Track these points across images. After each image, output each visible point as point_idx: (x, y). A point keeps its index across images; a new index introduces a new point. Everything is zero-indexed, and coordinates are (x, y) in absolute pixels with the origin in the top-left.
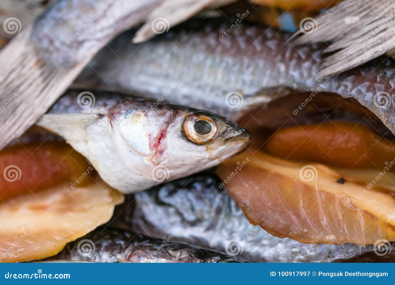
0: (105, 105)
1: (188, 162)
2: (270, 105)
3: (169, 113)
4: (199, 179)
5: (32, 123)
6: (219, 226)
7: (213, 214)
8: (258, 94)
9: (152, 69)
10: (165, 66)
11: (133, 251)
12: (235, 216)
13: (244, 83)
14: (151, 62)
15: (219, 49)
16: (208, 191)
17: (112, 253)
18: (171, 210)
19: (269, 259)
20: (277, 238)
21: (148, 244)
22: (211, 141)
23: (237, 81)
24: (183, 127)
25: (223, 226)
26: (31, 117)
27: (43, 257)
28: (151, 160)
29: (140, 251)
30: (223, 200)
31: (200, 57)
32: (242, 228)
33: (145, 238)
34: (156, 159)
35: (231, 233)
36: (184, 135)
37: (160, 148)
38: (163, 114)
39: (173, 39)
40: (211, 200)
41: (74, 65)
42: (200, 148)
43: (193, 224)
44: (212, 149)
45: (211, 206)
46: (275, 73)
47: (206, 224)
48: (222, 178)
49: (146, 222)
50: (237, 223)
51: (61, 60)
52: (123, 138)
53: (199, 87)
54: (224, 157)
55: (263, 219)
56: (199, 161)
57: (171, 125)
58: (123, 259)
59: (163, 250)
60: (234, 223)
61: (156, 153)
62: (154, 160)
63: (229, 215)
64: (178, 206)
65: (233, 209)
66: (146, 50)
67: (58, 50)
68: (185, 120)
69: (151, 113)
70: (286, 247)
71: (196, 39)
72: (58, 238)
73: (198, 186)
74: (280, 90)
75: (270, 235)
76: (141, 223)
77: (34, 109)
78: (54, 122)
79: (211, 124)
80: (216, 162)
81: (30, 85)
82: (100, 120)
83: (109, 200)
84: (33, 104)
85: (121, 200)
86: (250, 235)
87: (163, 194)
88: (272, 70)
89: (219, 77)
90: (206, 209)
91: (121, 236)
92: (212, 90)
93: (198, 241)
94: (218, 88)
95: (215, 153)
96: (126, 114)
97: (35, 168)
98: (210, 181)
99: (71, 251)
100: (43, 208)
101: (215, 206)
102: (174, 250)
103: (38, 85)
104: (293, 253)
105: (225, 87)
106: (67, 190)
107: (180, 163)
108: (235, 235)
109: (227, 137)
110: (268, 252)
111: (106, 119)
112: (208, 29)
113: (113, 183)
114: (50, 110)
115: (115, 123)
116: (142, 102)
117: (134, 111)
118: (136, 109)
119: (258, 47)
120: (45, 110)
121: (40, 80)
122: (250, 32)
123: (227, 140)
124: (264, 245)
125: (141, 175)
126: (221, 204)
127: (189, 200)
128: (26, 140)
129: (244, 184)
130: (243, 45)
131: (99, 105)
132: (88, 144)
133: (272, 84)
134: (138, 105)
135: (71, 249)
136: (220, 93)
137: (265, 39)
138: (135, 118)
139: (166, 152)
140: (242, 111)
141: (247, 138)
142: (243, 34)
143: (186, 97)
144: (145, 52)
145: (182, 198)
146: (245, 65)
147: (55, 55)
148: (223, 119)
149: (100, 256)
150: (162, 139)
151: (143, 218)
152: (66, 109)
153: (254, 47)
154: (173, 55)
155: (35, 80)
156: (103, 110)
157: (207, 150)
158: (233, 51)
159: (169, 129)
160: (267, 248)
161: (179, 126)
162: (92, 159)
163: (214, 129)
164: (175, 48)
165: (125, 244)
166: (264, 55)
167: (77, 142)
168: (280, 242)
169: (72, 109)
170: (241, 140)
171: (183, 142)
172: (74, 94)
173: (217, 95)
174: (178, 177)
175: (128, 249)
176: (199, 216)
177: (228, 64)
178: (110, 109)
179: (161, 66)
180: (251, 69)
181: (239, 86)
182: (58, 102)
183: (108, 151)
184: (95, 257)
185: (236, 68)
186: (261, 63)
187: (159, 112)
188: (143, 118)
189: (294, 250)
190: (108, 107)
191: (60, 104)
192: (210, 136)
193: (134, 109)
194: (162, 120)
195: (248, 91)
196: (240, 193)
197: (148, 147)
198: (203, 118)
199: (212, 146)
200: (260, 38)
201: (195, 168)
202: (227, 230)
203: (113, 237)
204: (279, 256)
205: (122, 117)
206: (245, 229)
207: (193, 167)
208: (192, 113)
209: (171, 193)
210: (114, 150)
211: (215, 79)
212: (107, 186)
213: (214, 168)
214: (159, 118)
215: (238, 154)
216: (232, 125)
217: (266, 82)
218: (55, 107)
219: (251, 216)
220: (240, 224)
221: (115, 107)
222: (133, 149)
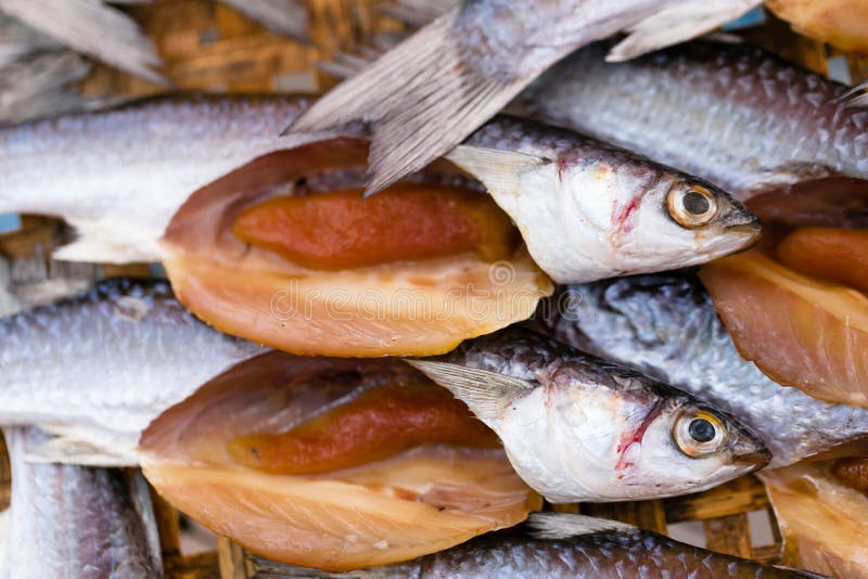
0: (554, 147)
1: (663, 250)
2: (795, 187)
3: (649, 174)
4: (670, 281)
5: (439, 154)
6: (688, 356)
7: (683, 336)
8: (781, 169)
9: (624, 106)
10: (646, 104)
11: (560, 368)
12: (715, 345)
13: (763, 149)
14: (625, 95)
15: (733, 92)
16: (682, 300)
17: (528, 366)
18: (621, 320)
19: (756, 415)
20: (776, 386)
21: (583, 362)
22: (704, 225)
23: (752, 145)
24: (666, 197)
25: (695, 356)
26: (439, 145)
27: (426, 354)
28: (611, 238)
29: (571, 370)
30: (702, 316)
31: (703, 99)
32: (722, 364)
33: (578, 353)
34: (618, 238)
35: (706, 368)
36: (667, 210)
37: (626, 223)
38: (641, 174)
39: (664, 66)
40: (682, 314)
41: (513, 80)
42: (686, 233)
43: (649, 346)
44: (703, 237)
45: (682, 324)
46: (812, 142)
47: (669, 349)
48: (707, 284)
49: (579, 332)
50: (716, 356)
51: (495, 70)
52: (574, 198)
53: (692, 145)
54: (718, 253)
55: (761, 354)
56: (681, 252)
57: (649, 192)
58: (544, 377)
59: (606, 374)
60: (712, 354)
61: (620, 229)
62: (614, 239)
63: (706, 342)
64: (632, 316)
65: (715, 333)
66: (621, 76)
67: (493, 54)
68: (671, 189)
69: (622, 169)
70: (785, 402)
71: (701, 73)
72: (453, 330)
73: (667, 292)
74: (815, 167)
75: (766, 379)
76: (570, 332)
77: (445, 135)
78: (472, 158)
79: (710, 202)
80: (704, 259)
81: (443, 98)
82: (544, 167)
83: (534, 288)
84: (444, 127)
85: (549, 292)
86: (734, 376)
87: (612, 292)
88: (809, 137)
89: (726, 134)
90: (674, 327)
91: (543, 344)
92: (712, 153)
93: (653, 370)
94: (722, 151)
95: (706, 244)
96: (585, 165)
97: (428, 223)
98: (685, 286)
99: (468, 354)
100: (430, 284)
101: (688, 324)
102: (621, 377)
103: (456, 100)
104: (795, 412)
105: (732, 152)
106: (468, 264)
107: (652, 250)
108: (710, 372)
109: (730, 223)
110: (757, 405)
111: (553, 167)
112: (720, 61)
113: (544, 265)
114: (468, 140)
115: (565, 174)
116: (609, 150)
117: (597, 163)
118: (601, 160)
119: (793, 100)
120: (461, 139)
121: (460, 93)
122: (782, 76)
123: (729, 228)
124: (752, 394)
125: (590, 258)
126: (697, 323)
127: (650, 310)
128: (419, 179)
129: (740, 298)
130: (770, 93)
131: (544, 144)
132: (520, 199)
133: (806, 157)
134: (604, 155)
135: (467, 350)
136: (724, 158)
137: (804, 90)
138: (598, 174)
139: (634, 230)
140: (752, 191)
141: (757, 232)
142: (772, 76)
143: (669, 155)
144: (619, 77)
145: (640, 306)
146: (769, 123)
147: (487, 58)
148: (728, 196)
149: (510, 368)
150: (633, 210)
151: (575, 325)
152: (493, 143)
153: (788, 100)
154: (660, 89)
155: (452, 92)
156: (550, 153)
157: (696, 237)
158: (754, 99)
159: (646, 197)
160: (756, 399)
161: (660, 195)
162: (521, 223)
163: (713, 208)
164: (666, 79)
165: (550, 356)
166: (801, 112)
167: (503, 193)
168: (779, 392)
169: (502, 143)
170: (750, 231)
171: (663, 221)
172: (506, 122)
173: (718, 161)
174: (645, 271)
175: (553, 364)
176: (661, 335)
177: (742, 117)
178: (561, 153)
179: (638, 103)
180: (777, 130)
181: (754, 152)
182: (481, 129)
183: (548, 215)
184: (503, 368)
185: (755, 125)
186: (794, 124)
187: (635, 169)
188: (609, 175)
189: (797, 408)
190: (558, 150)
191: (484, 134)
192: (705, 218)
193: (597, 158)
194: (639, 182)
195: (765, 162)
196: (730, 310)
197: (610, 217)
198: (698, 189)
199: (705, 232)
200: (796, 87)
201: (672, 262)
202: (699, 363)
203: (531, 343)
204: (773, 413)
205: (578, 168)
206: (727, 367)
207: (669, 259)
208: (683, 179)
209: (624, 295)
210: (557, 214)
211: (720, 137)
212: (534, 266)
213: (697, 268)
214: (634, 178)
215: (737, 252)
216: (740, 208)
217: (797, 153)
218: (477, 136)
219: (743, 345)
220: (721, 358)
221: (568, 151)
222: (586, 219)
